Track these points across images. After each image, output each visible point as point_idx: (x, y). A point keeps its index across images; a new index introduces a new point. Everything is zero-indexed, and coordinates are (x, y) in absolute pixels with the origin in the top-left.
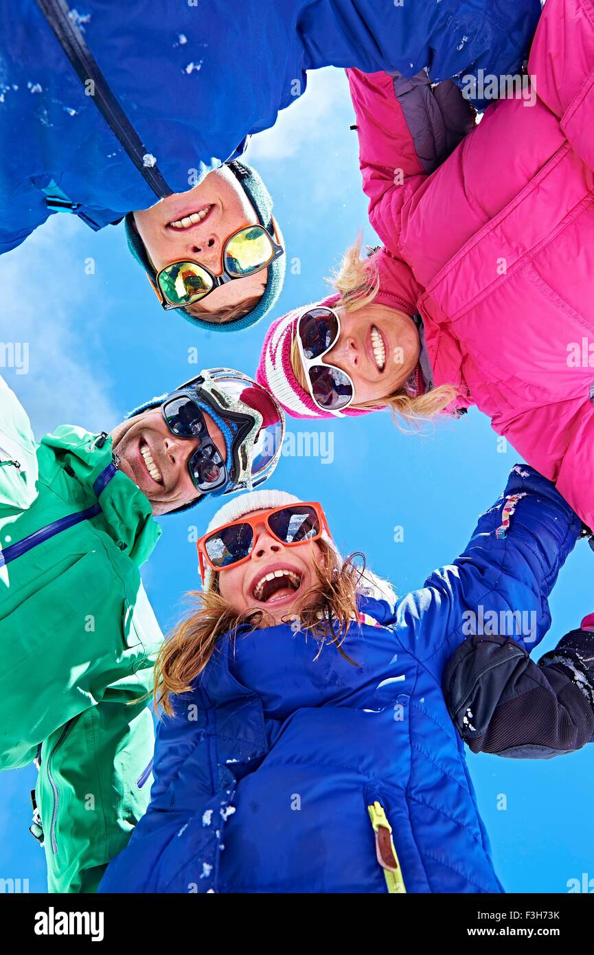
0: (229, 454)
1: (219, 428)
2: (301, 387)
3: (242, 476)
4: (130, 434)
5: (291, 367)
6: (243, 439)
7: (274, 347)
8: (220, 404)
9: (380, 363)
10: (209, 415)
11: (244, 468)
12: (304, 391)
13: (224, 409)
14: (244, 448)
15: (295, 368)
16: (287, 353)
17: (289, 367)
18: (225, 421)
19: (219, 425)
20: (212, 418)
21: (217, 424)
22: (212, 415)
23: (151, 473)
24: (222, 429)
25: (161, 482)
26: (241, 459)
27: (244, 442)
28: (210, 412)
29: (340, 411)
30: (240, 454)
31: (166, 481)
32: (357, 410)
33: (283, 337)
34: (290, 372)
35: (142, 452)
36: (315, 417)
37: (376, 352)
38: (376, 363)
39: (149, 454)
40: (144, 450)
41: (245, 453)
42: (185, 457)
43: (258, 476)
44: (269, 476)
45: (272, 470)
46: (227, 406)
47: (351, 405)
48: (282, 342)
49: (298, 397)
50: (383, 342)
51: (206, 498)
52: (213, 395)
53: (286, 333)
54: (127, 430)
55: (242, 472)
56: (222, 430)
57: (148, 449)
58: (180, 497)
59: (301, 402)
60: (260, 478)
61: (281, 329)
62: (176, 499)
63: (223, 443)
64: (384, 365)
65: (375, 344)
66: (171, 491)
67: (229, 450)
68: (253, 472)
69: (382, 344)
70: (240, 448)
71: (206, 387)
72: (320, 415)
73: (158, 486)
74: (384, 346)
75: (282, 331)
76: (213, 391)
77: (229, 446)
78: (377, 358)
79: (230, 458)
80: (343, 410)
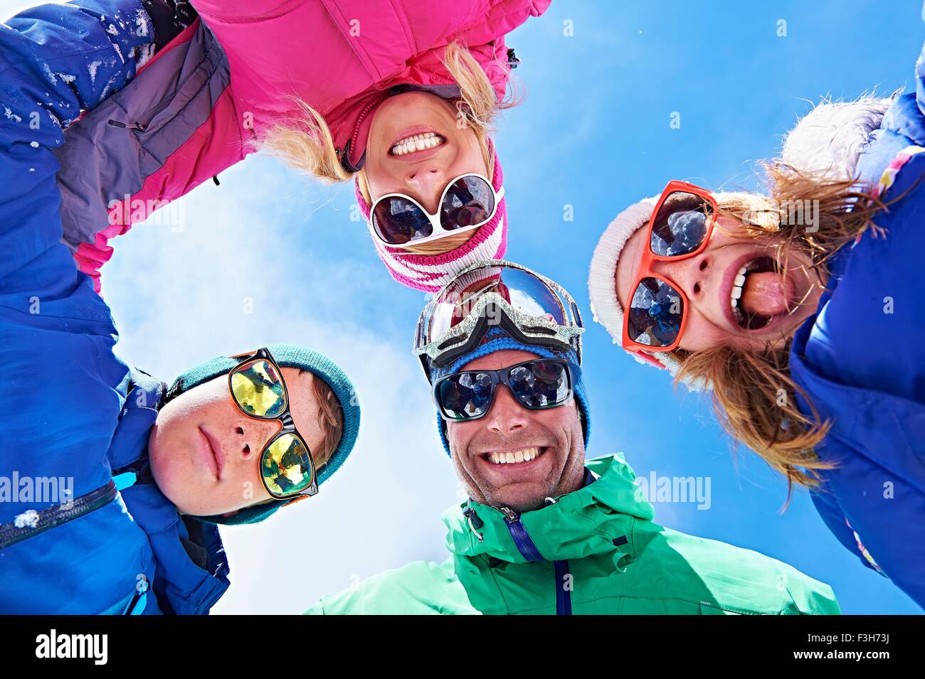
0: (528, 349)
1: (490, 353)
2: (468, 241)
3: (562, 337)
4: (471, 470)
5: (444, 254)
6: (514, 325)
7: (421, 276)
8: (460, 344)
9: (435, 141)
10: (471, 361)
11: (553, 333)
12: (472, 237)
13: (467, 340)
14: (525, 328)
15: (444, 249)
16: (426, 259)
17: (444, 256)
18: (483, 343)
19: (486, 352)
20: (475, 359)
21: (485, 355)
22: (472, 357)
23: (527, 459)
24: (492, 350)
25: (543, 450)
26: (540, 335)
27: (517, 325)
28: (467, 359)
29: (496, 192)
30: (532, 335)
31: (543, 443)
32: (495, 172)
33: (409, 264)
34: (450, 255)
35: (497, 462)
36: (505, 224)
37: (421, 147)
38: (436, 147)
39: (502, 455)
40: (496, 458)
41: (532, 328)
42: (518, 409)
43: (569, 316)
44: (571, 299)
45: (565, 292)
46: (464, 336)
47: (489, 179)
48: (414, 266)
49: (481, 245)
50: (408, 137)
51: (580, 392)
52: (446, 350)
53: (403, 261)
54: (464, 472)
55: (557, 337)
56: (495, 351)
57: (495, 454)
58: (569, 430)
59: (486, 241)
60: (572, 312)
61: (399, 267)
62: (569, 434)
63: (511, 353)
64: (438, 135)
65: (412, 149)
66: (557, 441)
67: (522, 348)
68: (561, 321)
69: (411, 139)
70: (525, 333)
71: (434, 354)
72: (502, 218)
73: (547, 454)
74: (413, 136)
75: (402, 266)
76: (441, 347)
77: (517, 347)
78: (429, 146)
79: (533, 349)
80: (495, 189)
